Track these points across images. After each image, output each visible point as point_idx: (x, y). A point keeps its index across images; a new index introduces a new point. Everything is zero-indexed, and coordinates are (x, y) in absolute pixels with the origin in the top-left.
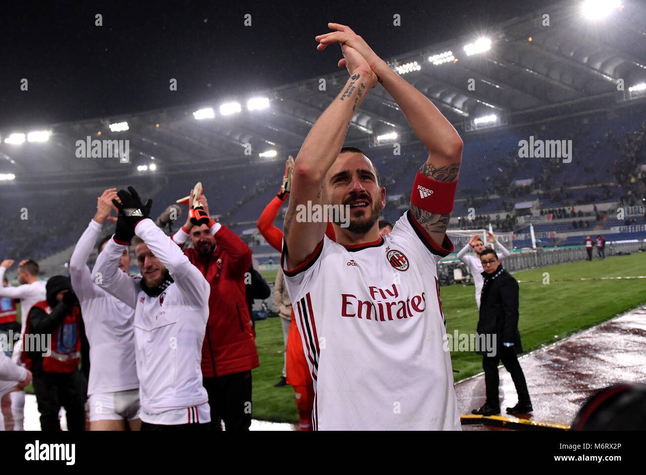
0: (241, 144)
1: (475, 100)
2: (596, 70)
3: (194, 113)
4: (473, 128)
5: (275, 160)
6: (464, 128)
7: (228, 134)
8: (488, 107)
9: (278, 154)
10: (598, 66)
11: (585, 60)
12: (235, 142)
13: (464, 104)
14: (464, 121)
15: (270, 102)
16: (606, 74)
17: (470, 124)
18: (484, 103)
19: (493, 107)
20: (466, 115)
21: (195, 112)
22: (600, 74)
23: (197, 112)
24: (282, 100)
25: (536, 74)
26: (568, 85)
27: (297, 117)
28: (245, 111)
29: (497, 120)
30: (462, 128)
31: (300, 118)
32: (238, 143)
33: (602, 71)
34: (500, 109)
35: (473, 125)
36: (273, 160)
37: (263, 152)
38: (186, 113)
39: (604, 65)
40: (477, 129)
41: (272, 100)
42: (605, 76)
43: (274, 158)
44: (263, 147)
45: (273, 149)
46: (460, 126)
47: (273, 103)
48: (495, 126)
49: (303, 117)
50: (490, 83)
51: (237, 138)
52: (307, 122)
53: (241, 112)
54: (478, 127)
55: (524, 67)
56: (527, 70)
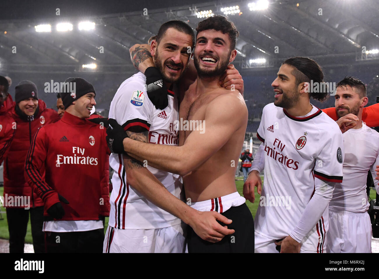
0: (69, 55)
1: (252, 45)
2: (344, 34)
3: (35, 27)
4: (248, 66)
5: (95, 71)
6: (241, 65)
7: (60, 46)
8: (261, 51)
9: (98, 67)
10: (345, 31)
11: (337, 26)
12: (65, 53)
13: (243, 47)
14: (241, 60)
15: (95, 26)
16: (350, 39)
17: (246, 63)
18: (258, 48)
19: (264, 52)
20: (244, 56)
21: (36, 25)
22: (346, 38)
23: (38, 26)
24: (105, 25)
25: (299, 31)
26: (322, 43)
27: (116, 41)
28: (76, 30)
29: (266, 62)
30: (240, 65)
31: (118, 41)
32: (67, 54)
33: (348, 36)
34: (269, 55)
35: (248, 64)
36: (93, 71)
37: (86, 64)
38: (29, 26)
39: (350, 32)
40: (250, 67)
41: (98, 25)
42: (349, 40)
43: (94, 70)
44: (87, 61)
45: (94, 63)
46: (239, 64)
47: (98, 27)
48: (265, 67)
49: (120, 41)
50: (264, 34)
51: (67, 50)
52: (123, 45)
53: (73, 30)
54: (251, 66)
55: (291, 25)
56: (293, 28)
